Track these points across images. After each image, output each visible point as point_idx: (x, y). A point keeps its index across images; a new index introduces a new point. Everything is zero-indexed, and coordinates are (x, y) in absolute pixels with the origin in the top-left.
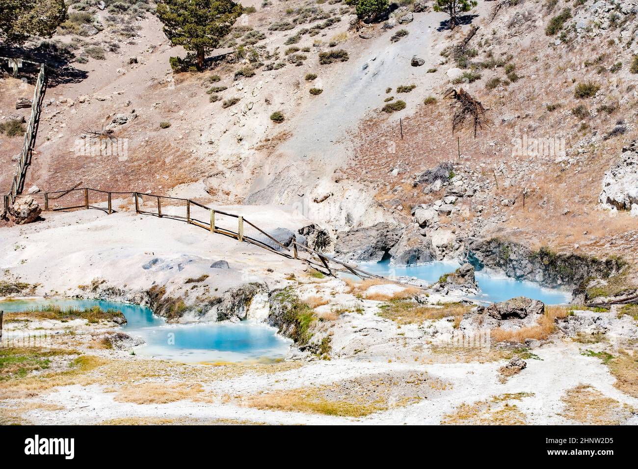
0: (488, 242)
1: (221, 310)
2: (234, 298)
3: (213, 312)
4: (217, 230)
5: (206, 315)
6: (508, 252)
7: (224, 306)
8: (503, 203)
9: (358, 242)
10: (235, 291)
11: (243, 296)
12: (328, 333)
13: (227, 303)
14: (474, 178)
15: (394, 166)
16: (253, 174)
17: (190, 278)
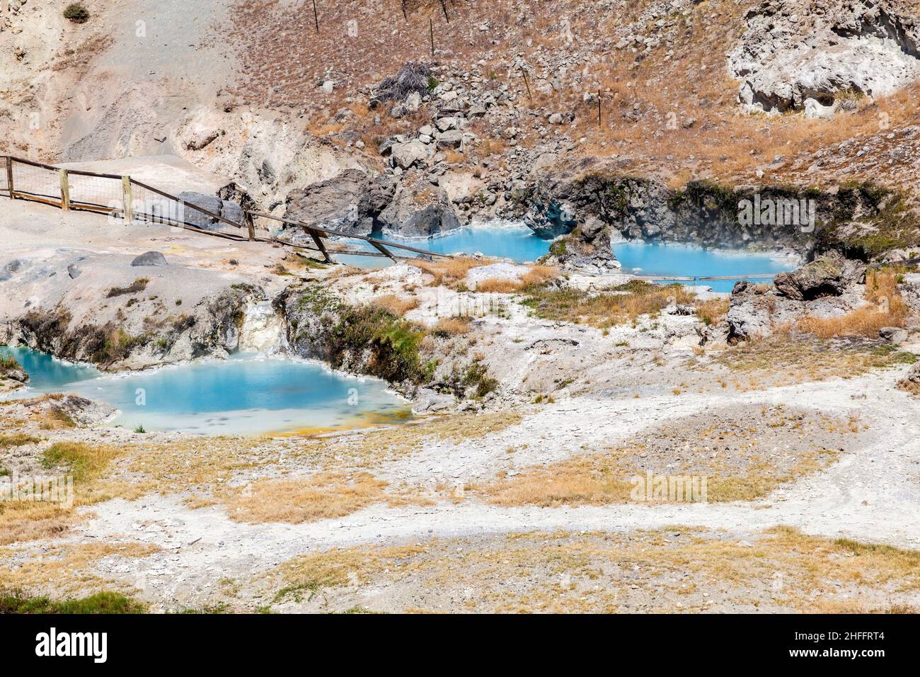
0: (580, 183)
1: (196, 338)
2: (214, 315)
3: (183, 343)
4: (75, 206)
5: (172, 351)
6: (622, 196)
7: (199, 330)
8: (551, 120)
9: (329, 206)
10: (212, 302)
11: (230, 310)
12: (471, 356)
13: (205, 326)
14: (474, 85)
15: (322, 77)
16: (59, 110)
17: (115, 287)
